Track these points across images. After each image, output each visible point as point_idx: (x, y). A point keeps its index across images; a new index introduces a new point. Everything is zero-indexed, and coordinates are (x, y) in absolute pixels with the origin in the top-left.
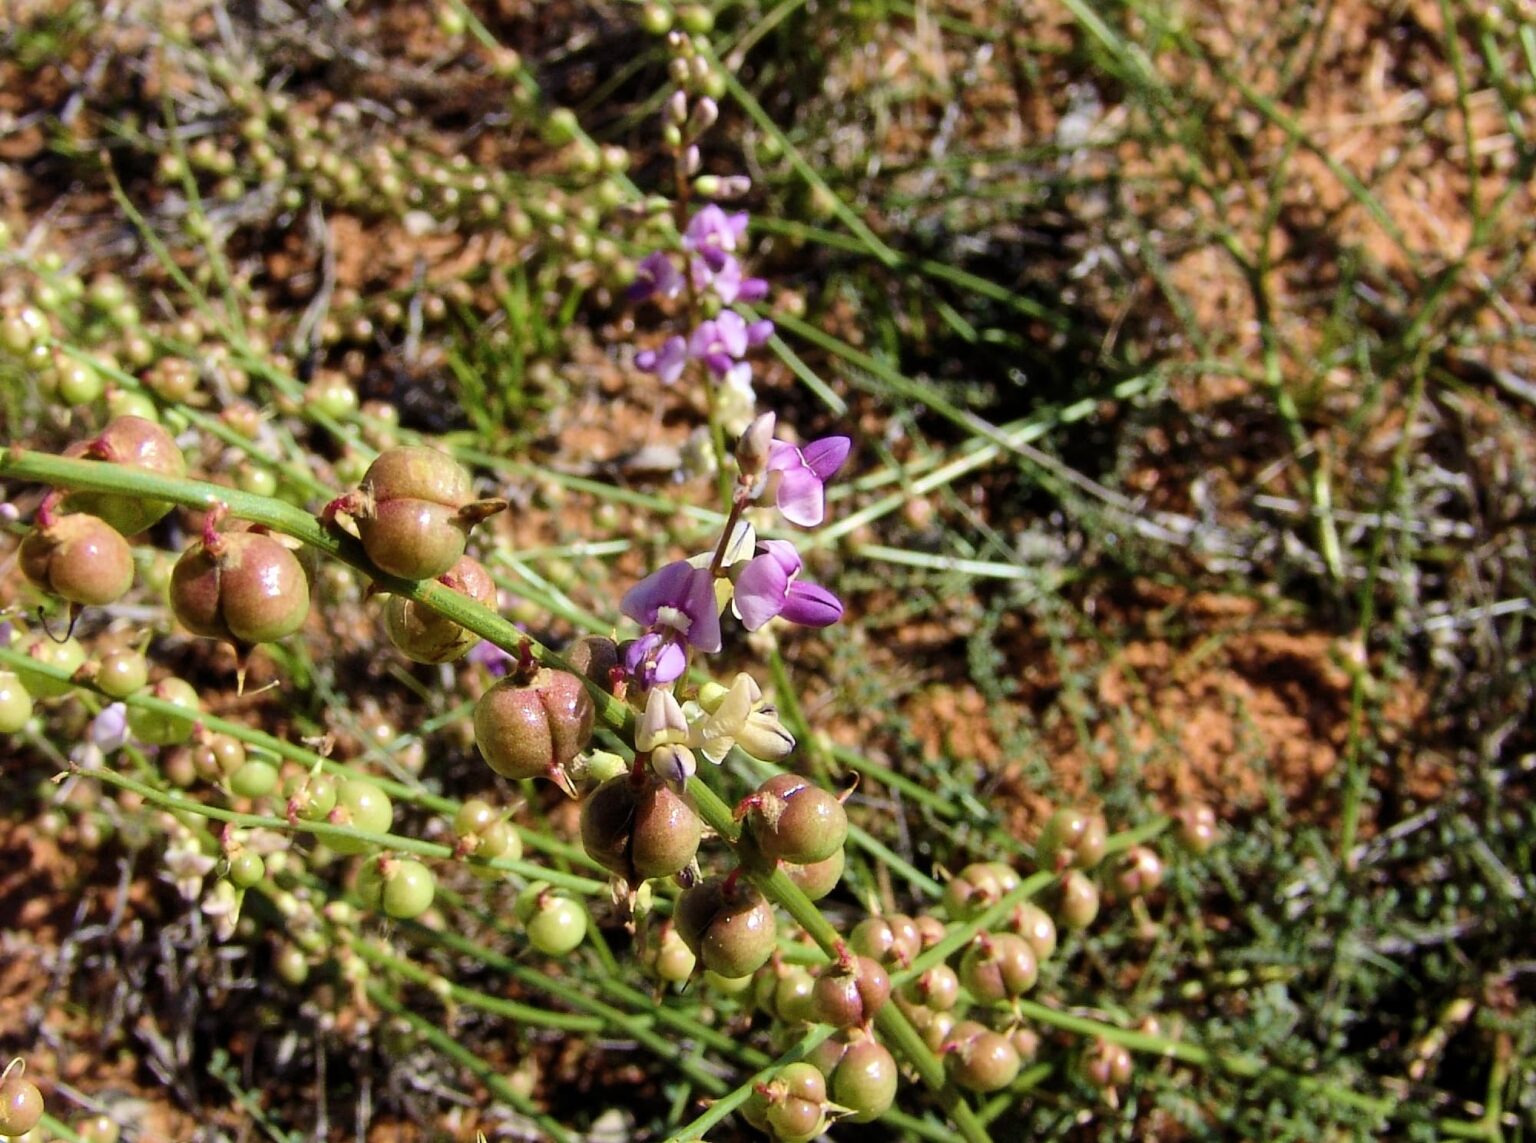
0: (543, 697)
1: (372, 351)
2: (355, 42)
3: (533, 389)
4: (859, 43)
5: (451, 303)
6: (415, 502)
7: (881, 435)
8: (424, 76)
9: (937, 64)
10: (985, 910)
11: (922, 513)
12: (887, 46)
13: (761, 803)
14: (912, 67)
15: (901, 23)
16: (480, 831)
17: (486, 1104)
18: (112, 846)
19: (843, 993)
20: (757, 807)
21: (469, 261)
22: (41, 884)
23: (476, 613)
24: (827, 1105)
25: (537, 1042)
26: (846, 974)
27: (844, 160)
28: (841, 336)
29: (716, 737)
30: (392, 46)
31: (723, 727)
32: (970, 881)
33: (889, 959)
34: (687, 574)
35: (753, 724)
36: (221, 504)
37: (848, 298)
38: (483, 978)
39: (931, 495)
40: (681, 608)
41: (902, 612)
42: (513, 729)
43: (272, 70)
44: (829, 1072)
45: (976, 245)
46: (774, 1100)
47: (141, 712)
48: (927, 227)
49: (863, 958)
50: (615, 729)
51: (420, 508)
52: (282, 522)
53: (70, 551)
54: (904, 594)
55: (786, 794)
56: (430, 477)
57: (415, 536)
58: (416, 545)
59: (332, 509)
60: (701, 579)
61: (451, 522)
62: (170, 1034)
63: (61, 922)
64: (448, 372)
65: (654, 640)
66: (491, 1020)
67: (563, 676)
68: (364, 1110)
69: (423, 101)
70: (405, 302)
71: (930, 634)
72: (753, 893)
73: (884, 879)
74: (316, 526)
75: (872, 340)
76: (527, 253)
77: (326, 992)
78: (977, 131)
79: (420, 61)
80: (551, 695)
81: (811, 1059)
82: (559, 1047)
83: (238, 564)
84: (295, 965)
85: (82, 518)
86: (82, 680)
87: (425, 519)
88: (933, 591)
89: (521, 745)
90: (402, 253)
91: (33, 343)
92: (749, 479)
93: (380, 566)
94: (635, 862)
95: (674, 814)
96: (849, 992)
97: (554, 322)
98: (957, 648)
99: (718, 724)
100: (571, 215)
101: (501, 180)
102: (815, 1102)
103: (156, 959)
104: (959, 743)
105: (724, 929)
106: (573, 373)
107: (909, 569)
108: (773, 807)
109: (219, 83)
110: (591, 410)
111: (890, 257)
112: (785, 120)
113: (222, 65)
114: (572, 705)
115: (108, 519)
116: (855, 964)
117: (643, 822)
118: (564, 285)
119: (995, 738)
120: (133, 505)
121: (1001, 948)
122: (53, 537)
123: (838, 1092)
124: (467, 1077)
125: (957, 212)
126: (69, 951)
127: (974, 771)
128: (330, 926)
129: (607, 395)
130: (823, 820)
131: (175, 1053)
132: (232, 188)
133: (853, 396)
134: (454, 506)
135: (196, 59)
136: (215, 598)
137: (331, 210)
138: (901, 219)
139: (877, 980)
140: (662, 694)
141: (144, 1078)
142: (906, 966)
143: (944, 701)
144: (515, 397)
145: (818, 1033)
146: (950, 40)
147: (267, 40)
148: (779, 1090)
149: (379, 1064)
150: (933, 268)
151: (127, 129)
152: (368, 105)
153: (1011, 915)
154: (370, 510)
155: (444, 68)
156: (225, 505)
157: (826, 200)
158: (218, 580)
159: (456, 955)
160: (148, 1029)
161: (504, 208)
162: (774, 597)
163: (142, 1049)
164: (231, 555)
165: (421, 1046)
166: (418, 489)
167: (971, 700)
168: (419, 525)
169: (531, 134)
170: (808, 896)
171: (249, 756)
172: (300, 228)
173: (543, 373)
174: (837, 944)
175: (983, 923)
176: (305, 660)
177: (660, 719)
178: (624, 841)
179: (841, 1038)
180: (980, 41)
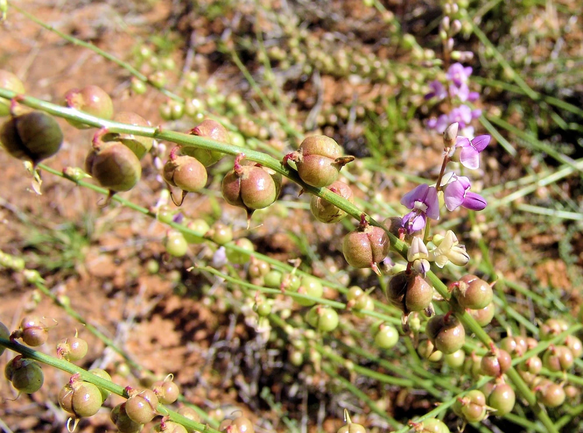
0: (369, 236)
1: (336, 128)
2: (334, 11)
3: (396, 143)
4: (525, 14)
5: (367, 111)
6: (318, 156)
7: (528, 164)
8: (359, 25)
9: (555, 24)
10: (553, 337)
11: (543, 194)
12: (536, 16)
13: (459, 285)
14: (545, 24)
15: (541, 7)
16: (357, 298)
17: (367, 414)
18: (229, 311)
19: (492, 363)
20: (457, 287)
21: (374, 94)
22: (203, 326)
23: (344, 203)
24: (485, 407)
25: (389, 391)
26: (494, 356)
27: (518, 59)
28: (515, 125)
29: (439, 255)
30: (348, 13)
31: (442, 251)
32: (549, 326)
33: (514, 353)
34: (426, 189)
35: (454, 251)
36: (242, 154)
37: (518, 111)
38: (370, 365)
39: (548, 186)
40: (424, 202)
41: (535, 231)
42: (356, 248)
43: (301, 21)
44: (488, 395)
45: (568, 92)
46: (465, 404)
47: (230, 251)
48: (549, 86)
49: (502, 350)
50: (399, 251)
51: (320, 158)
52: (266, 162)
53: (181, 170)
54: (536, 224)
55: (469, 282)
56: (325, 147)
57: (318, 169)
58: (319, 172)
59: (286, 158)
60: (431, 191)
61: (332, 164)
62: (249, 382)
63: (210, 340)
64: (364, 136)
65: (413, 214)
66: (372, 382)
67: (377, 228)
68: (322, 414)
69: (359, 34)
70: (349, 109)
71: (546, 240)
72: (456, 321)
73: (524, 332)
74: (280, 165)
75: (526, 127)
76: (396, 92)
77: (308, 369)
78: (569, 49)
79: (357, 19)
80: (372, 236)
81: (480, 389)
82: (397, 393)
83: (248, 177)
84: (297, 358)
85: (187, 157)
86: (207, 238)
87: (322, 163)
88: (547, 223)
89: (360, 255)
90: (348, 91)
91: (196, 113)
92: (448, 149)
93: (304, 181)
94: (406, 305)
95: (422, 286)
96: (495, 363)
97: (405, 118)
98: (555, 246)
99: (440, 250)
100: (412, 78)
101: (387, 64)
102: (480, 405)
103: (244, 354)
104: (555, 280)
105: (444, 335)
106: (413, 137)
107: (537, 215)
108: (464, 287)
109: (281, 25)
110: (418, 152)
111: (534, 95)
112: (496, 43)
113: (283, 18)
114: (380, 240)
115: (198, 159)
116: (497, 352)
117: (410, 289)
118: (409, 104)
119: (568, 279)
120: (208, 153)
121: (559, 351)
122: (175, 163)
123: (491, 403)
124: (362, 403)
125: (561, 79)
126: (212, 351)
127: (560, 292)
128: (306, 339)
129: (424, 146)
130: (483, 292)
131: (250, 390)
132: (285, 65)
133: (519, 149)
134: (334, 159)
135: (273, 16)
136: (238, 191)
137: (323, 73)
138: (540, 82)
139: (506, 358)
140: (417, 239)
141: (239, 400)
142: (520, 356)
143: (550, 265)
144: (389, 146)
145: (484, 379)
146: (560, 14)
147: (300, 10)
148: (467, 400)
149: (328, 397)
150: (552, 100)
151: (246, 43)
152: (338, 35)
153: (564, 340)
154: (301, 159)
155: (367, 22)
156: (244, 155)
157: (510, 73)
158: (240, 183)
159: (359, 357)
160: (241, 380)
161: (387, 74)
162: (459, 197)
163: (238, 388)
164: (245, 173)
165: (345, 390)
166: (319, 151)
167: (560, 265)
168: (319, 165)
169: (399, 47)
170: (480, 324)
171: (271, 269)
172: (310, 80)
173: (400, 137)
174: (491, 344)
175: (553, 341)
176: (305, 242)
177: (416, 249)
178: (402, 296)
179: (493, 382)
180: (571, 14)
